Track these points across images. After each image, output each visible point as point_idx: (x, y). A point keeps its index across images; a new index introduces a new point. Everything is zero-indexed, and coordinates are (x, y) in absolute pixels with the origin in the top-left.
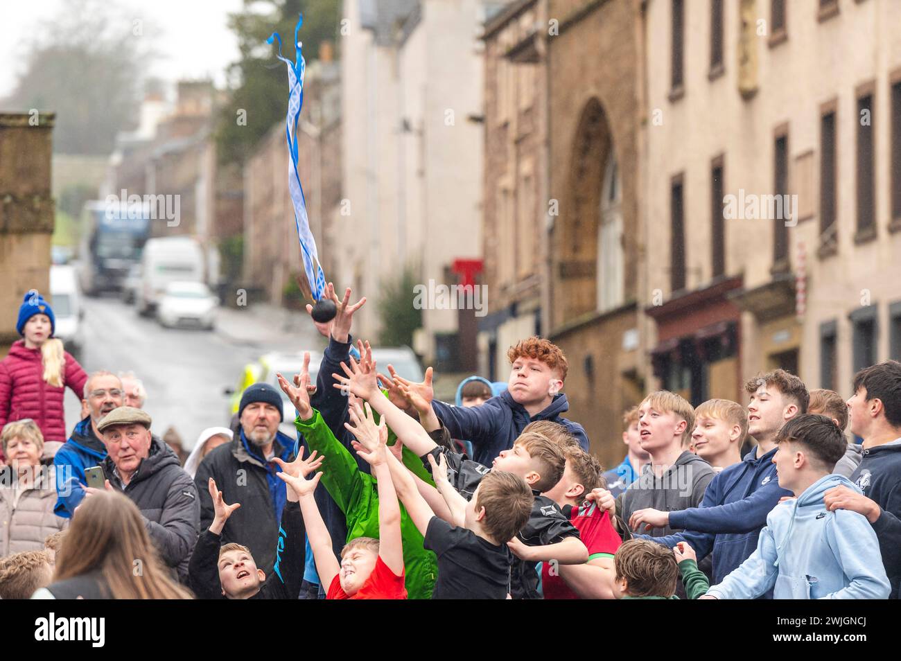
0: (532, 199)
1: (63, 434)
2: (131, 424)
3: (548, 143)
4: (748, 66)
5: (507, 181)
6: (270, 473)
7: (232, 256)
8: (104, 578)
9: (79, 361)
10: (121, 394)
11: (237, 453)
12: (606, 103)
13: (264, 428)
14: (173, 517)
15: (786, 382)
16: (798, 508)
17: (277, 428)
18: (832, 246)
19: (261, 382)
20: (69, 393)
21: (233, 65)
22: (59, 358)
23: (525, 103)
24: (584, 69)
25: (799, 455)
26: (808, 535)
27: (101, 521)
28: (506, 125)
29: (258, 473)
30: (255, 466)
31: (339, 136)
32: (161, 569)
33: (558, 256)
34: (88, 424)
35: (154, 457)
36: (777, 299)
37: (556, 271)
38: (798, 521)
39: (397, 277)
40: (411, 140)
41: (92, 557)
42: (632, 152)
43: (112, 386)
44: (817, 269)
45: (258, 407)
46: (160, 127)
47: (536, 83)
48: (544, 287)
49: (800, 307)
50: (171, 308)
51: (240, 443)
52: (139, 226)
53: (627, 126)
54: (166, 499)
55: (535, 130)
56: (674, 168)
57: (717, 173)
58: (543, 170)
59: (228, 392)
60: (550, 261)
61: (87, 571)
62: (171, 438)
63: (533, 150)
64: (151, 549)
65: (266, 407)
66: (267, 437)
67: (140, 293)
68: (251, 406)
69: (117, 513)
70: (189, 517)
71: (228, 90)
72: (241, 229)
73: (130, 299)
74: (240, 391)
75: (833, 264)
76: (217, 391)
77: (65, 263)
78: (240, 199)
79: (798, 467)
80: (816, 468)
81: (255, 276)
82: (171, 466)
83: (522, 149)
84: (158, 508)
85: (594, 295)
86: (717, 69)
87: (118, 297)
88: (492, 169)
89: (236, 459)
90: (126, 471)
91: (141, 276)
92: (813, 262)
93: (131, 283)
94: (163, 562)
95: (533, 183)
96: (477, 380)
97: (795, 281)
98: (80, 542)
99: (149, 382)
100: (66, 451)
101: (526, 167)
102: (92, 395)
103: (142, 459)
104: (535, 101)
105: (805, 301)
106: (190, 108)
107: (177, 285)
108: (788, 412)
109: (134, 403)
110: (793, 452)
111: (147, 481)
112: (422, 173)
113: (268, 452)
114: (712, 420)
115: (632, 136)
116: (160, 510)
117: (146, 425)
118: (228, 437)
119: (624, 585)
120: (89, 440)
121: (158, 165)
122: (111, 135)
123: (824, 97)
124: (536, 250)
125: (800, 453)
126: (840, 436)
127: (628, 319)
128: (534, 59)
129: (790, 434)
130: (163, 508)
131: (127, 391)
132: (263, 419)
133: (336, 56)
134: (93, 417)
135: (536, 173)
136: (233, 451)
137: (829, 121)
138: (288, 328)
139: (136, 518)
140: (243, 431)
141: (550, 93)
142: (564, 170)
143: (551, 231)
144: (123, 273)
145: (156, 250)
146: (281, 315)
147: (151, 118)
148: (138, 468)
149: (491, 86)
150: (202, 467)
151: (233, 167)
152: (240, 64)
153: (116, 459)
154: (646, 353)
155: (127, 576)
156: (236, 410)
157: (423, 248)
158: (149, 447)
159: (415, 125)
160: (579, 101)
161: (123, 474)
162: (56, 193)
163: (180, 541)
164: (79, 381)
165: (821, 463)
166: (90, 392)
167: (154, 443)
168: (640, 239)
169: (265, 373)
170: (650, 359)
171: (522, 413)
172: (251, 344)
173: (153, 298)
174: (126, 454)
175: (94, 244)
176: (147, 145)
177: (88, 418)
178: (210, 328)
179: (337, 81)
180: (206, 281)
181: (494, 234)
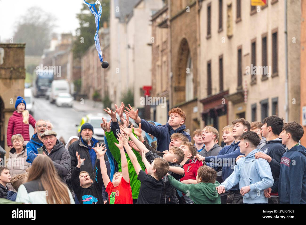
0: (166, 68)
1: (29, 138)
2: (51, 135)
3: (171, 51)
4: (230, 28)
5: (159, 63)
6: (90, 150)
7: (78, 85)
8: (41, 181)
9: (33, 116)
10: (46, 126)
11: (80, 144)
12: (188, 40)
13: (88, 136)
14: (63, 162)
15: (244, 122)
16: (246, 159)
17: (92, 136)
18: (255, 81)
19: (87, 123)
20: (30, 126)
21: (78, 29)
22: (27, 115)
23: (164, 40)
24: (181, 30)
25: (247, 143)
26: (250, 167)
27: (40, 164)
28: (158, 46)
29: (86, 150)
30: (85, 147)
31: (109, 50)
32: (58, 178)
33: (174, 85)
34: (37, 135)
35: (58, 145)
36: (239, 97)
37: (173, 89)
38: (246, 163)
39: (127, 91)
40: (130, 51)
41: (38, 175)
42: (196, 54)
43: (44, 124)
44: (250, 89)
45: (86, 130)
46: (56, 47)
47: (167, 34)
48: (170, 94)
49: (246, 100)
50: (60, 101)
51: (81, 141)
52: (50, 76)
53: (194, 47)
54: (61, 157)
55: (167, 47)
56: (208, 59)
57: (221, 60)
58: (169, 59)
59: (77, 126)
60: (171, 86)
61: (36, 179)
62: (62, 140)
63: (166, 54)
64: (56, 172)
65: (89, 130)
66: (89, 139)
67: (51, 97)
68: (84, 130)
69: (45, 162)
70: (68, 162)
71: (76, 36)
72: (80, 77)
73: (48, 98)
74: (80, 125)
75: (255, 87)
76: (73, 125)
77: (29, 88)
78: (80, 68)
79: (246, 147)
80: (252, 147)
81: (85, 91)
82: (63, 148)
83: (163, 53)
84: (59, 160)
85: (185, 97)
86: (221, 30)
87: (44, 98)
88: (154, 60)
89: (80, 146)
90: (49, 149)
91: (51, 91)
92: (249, 86)
93: (48, 93)
94: (59, 176)
95: (166, 64)
96: (151, 122)
97: (244, 92)
98: (34, 170)
99: (53, 123)
100: (30, 143)
101: (165, 59)
102: (38, 126)
103: (54, 146)
104: (167, 39)
105: (247, 98)
106: (65, 42)
107: (61, 94)
108: (245, 131)
109: (50, 129)
110: (245, 142)
111: (56, 152)
112: (134, 61)
113: (89, 143)
114: (229, 132)
115: (196, 49)
116: (60, 160)
117: (55, 135)
118: (77, 139)
119: (200, 180)
120: (37, 140)
121: (56, 59)
122: (42, 50)
123: (252, 38)
124: (167, 83)
125: (247, 142)
126: (259, 137)
127: (195, 103)
128: (167, 27)
129: (244, 137)
130: (61, 160)
131: (48, 125)
132: (88, 134)
133: (108, 26)
134: (38, 133)
135: (167, 60)
136: (79, 143)
137: (254, 45)
138: (94, 107)
139: (51, 163)
140: (82, 137)
141: (171, 36)
142: (176, 59)
143: (172, 78)
144: (46, 91)
145: (55, 83)
146: (92, 103)
147: (53, 45)
148: (53, 148)
149: (154, 35)
150: (70, 148)
151: (78, 59)
152: (80, 29)
153: (46, 145)
154: (200, 114)
155: (48, 181)
156: (79, 131)
157: (134, 83)
158: (56, 142)
159: (131, 46)
160: (180, 39)
161: (48, 150)
162: (26, 67)
163: (66, 169)
164: (33, 122)
165: (253, 145)
166: (37, 126)
167: (57, 141)
168: (198, 80)
169: (88, 120)
170: (201, 115)
171: (171, 129)
172: (83, 111)
173: (54, 98)
174: (49, 144)
175: (37, 82)
176: (52, 53)
177: (36, 133)
178: (71, 107)
179: (109, 33)
180: (70, 93)
181: (155, 79)
